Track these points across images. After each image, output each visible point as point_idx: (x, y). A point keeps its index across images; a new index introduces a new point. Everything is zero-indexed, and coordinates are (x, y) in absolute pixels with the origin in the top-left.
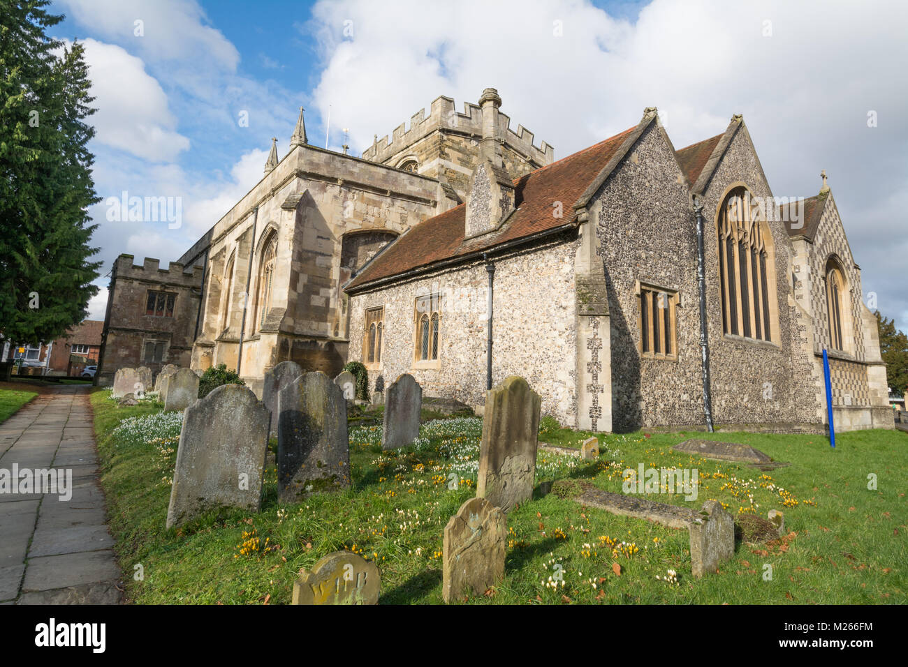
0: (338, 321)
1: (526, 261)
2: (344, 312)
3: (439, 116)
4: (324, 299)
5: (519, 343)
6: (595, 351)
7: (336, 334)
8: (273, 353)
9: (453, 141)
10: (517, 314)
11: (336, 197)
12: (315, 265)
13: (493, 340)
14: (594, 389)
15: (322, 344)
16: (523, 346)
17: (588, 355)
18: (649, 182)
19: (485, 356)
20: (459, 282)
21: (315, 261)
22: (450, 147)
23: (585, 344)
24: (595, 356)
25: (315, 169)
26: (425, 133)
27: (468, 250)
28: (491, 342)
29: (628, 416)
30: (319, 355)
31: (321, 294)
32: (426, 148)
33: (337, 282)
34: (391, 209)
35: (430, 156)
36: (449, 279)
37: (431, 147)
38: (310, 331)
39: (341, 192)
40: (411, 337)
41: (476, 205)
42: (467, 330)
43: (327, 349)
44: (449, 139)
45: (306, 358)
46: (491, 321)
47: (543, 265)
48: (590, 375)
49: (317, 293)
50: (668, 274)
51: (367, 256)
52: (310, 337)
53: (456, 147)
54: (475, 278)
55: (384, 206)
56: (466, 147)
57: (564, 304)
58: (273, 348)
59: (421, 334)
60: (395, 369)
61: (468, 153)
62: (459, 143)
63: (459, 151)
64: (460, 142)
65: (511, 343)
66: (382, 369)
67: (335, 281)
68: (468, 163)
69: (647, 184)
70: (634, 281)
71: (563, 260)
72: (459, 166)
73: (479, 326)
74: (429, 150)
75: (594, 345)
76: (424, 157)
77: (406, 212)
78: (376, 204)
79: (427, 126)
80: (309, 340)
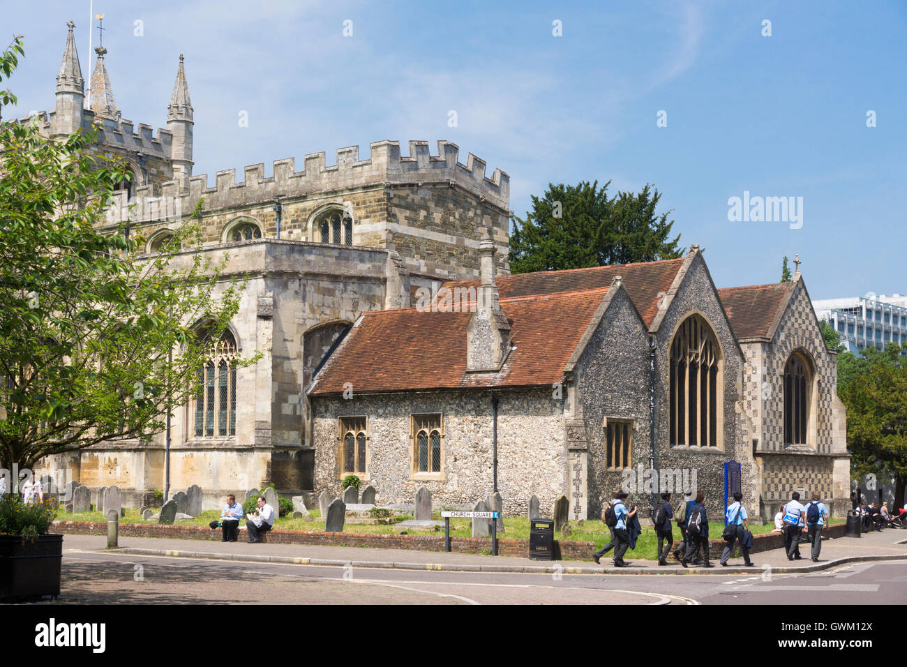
0: (304, 428)
1: (525, 401)
2: (308, 419)
3: (385, 167)
4: (292, 407)
5: (521, 463)
6: (578, 471)
7: (303, 442)
8: (268, 467)
9: (399, 197)
10: (518, 440)
11: (296, 293)
12: (283, 371)
13: (498, 459)
14: (577, 495)
15: (293, 453)
16: (524, 465)
17: (573, 474)
18: (615, 339)
19: (491, 471)
20: (462, 407)
21: (283, 367)
22: (396, 206)
23: (572, 468)
24: (578, 475)
25: (280, 266)
26: (362, 181)
27: (473, 384)
28: (496, 462)
29: (596, 512)
30: (291, 465)
31: (290, 401)
32: (364, 202)
33: (302, 386)
34: (344, 296)
35: (372, 215)
36: (451, 402)
37: (374, 204)
38: (282, 441)
39: (300, 285)
40: (407, 450)
41: (478, 342)
42: (472, 449)
43: (297, 459)
44: (395, 195)
45: (281, 470)
46: (495, 443)
47: (540, 406)
48: (575, 486)
49: (286, 401)
50: (627, 407)
51: (322, 351)
52: (284, 447)
53: (403, 203)
54: (479, 406)
55: (337, 293)
56: (413, 200)
57: (556, 436)
58: (268, 463)
59: (418, 448)
60: (387, 479)
61: (415, 207)
62: (405, 198)
63: (407, 207)
64: (408, 195)
65: (514, 462)
66: (369, 479)
67: (300, 385)
68: (415, 220)
69: (614, 341)
70: (603, 418)
71: (555, 406)
72: (406, 227)
73: (484, 447)
74: (369, 206)
75: (577, 468)
76: (362, 213)
77: (357, 296)
78: (330, 293)
79: (366, 174)
80: (282, 451)
